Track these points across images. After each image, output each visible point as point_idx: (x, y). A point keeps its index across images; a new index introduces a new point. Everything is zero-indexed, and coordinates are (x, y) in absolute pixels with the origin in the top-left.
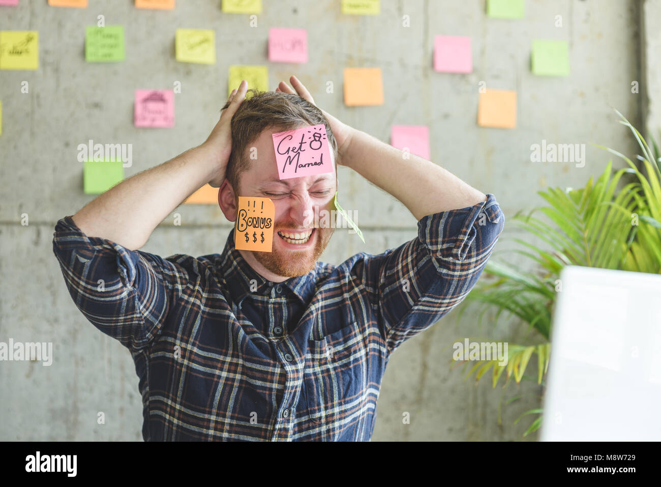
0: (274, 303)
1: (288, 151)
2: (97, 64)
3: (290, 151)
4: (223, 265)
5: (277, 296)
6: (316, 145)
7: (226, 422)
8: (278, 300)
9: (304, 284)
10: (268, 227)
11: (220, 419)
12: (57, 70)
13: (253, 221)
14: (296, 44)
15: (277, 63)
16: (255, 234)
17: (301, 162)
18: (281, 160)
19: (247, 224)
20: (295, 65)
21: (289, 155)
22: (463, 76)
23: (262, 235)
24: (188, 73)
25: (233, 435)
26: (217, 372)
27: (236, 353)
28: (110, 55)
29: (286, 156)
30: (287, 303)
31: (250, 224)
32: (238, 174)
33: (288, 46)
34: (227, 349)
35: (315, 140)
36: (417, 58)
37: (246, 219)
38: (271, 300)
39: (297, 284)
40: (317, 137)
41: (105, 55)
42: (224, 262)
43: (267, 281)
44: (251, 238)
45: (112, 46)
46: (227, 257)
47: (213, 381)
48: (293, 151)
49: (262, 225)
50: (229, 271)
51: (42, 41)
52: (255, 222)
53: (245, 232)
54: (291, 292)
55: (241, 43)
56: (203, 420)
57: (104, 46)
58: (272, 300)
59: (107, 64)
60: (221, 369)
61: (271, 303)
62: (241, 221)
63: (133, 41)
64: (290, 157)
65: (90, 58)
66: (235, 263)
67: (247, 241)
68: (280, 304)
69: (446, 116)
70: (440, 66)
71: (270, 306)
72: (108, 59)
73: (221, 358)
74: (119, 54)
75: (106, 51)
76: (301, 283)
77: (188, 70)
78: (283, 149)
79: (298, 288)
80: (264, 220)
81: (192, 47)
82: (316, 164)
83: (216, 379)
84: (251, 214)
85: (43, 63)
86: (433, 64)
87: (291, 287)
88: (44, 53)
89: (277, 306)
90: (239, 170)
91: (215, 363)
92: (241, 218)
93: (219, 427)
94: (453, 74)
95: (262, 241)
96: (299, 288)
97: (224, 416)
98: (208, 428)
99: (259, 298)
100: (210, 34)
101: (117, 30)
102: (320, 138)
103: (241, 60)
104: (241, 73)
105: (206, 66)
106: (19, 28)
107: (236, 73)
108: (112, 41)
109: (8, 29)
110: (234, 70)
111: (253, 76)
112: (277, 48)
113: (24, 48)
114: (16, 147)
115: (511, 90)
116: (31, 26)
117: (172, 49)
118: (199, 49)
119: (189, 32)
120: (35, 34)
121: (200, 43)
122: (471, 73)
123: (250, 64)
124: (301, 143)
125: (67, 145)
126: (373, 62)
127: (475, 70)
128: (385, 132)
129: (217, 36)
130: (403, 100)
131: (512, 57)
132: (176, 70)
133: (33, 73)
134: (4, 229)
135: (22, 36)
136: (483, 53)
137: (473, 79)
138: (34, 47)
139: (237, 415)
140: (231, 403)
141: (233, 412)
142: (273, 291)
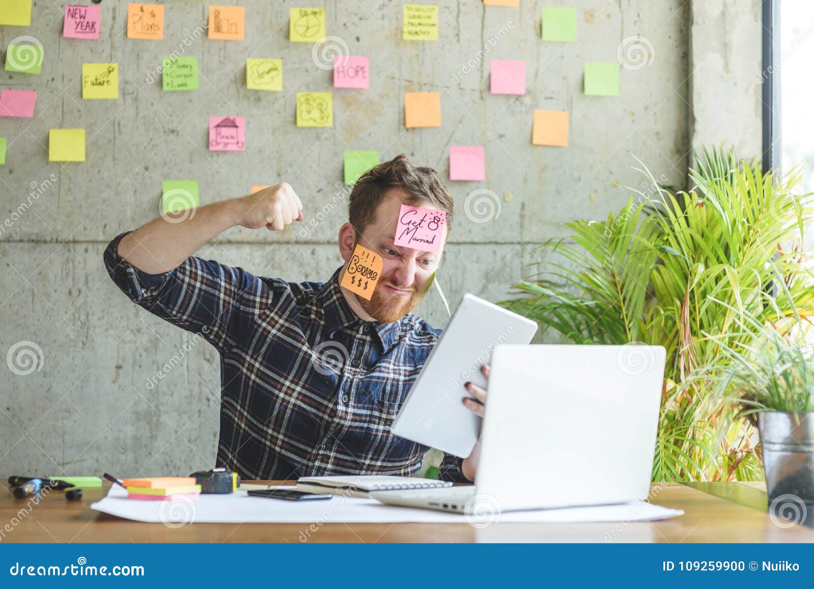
0: (360, 339)
1: (409, 223)
2: (174, 93)
3: (411, 224)
4: (323, 296)
5: (364, 334)
6: (433, 226)
8: (364, 337)
9: (388, 330)
10: (373, 279)
11: (275, 434)
12: (136, 99)
13: (362, 269)
14: (358, 70)
16: (360, 280)
17: (417, 236)
18: (401, 229)
19: (357, 269)
21: (409, 226)
22: (518, 97)
23: (366, 283)
24: (259, 100)
25: (283, 450)
26: (277, 392)
27: (296, 380)
28: (185, 85)
29: (406, 226)
30: (371, 342)
31: (359, 270)
32: (364, 226)
33: (352, 73)
35: (434, 222)
36: (474, 82)
37: (357, 265)
40: (436, 220)
41: (180, 85)
42: (326, 294)
43: (359, 319)
44: (357, 282)
45: (186, 76)
46: (328, 290)
47: (272, 399)
48: (413, 224)
49: (369, 276)
50: (328, 303)
51: (121, 72)
52: (363, 271)
53: (353, 275)
54: (376, 333)
55: (307, 71)
56: (263, 431)
57: (178, 76)
58: (359, 336)
59: (184, 94)
61: (357, 338)
62: (353, 265)
63: (206, 71)
64: (408, 228)
65: (165, 88)
66: (335, 297)
67: (352, 283)
68: (365, 341)
69: (501, 136)
71: (356, 340)
72: (183, 88)
73: (282, 380)
74: (193, 84)
75: (181, 80)
76: (387, 328)
77: (258, 96)
78: (406, 220)
79: (383, 331)
80: (371, 272)
81: (261, 76)
82: (427, 241)
84: (362, 262)
85: (123, 93)
86: (489, 88)
87: (377, 330)
88: (124, 83)
89: (361, 342)
90: (366, 222)
91: (276, 383)
92: (353, 262)
93: (274, 441)
94: (508, 96)
95: (365, 288)
98: (266, 439)
99: (349, 332)
100: (278, 63)
101: (192, 60)
102: (438, 221)
103: (308, 87)
104: (307, 100)
105: (274, 92)
106: (100, 60)
107: (303, 99)
108: (186, 71)
109: (90, 62)
110: (301, 97)
111: (318, 101)
112: (341, 75)
113: (105, 79)
114: (99, 172)
115: (564, 110)
116: (111, 58)
117: (243, 78)
118: (267, 78)
119: (258, 61)
120: (115, 66)
121: (269, 72)
122: (525, 95)
123: (315, 90)
124: (422, 220)
125: (146, 169)
126: (432, 86)
127: (529, 92)
128: (443, 152)
129: (285, 64)
130: (460, 122)
131: (564, 78)
132: (247, 97)
133: (114, 102)
134: (90, 247)
135: (102, 68)
136: (536, 75)
137: (527, 100)
138: (114, 78)
139: (288, 434)
140: (285, 423)
141: (287, 430)
142: (361, 329)
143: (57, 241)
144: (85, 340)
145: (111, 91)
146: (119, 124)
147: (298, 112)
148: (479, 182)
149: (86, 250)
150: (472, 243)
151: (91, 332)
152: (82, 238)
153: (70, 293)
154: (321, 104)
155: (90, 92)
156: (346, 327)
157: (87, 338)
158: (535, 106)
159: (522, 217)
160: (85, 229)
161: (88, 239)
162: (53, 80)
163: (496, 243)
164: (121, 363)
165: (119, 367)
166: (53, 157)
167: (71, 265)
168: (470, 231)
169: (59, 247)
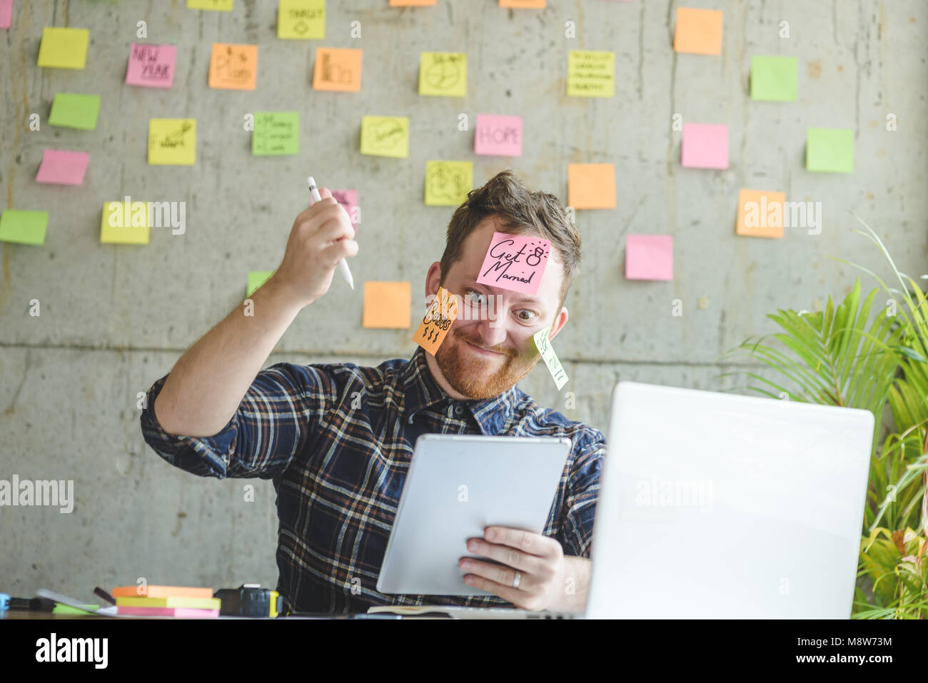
0: (450, 426)
1: (501, 256)
2: (266, 157)
4: (406, 372)
5: (455, 417)
6: (533, 260)
7: (349, 570)
8: (456, 422)
9: (490, 411)
11: (343, 566)
12: (217, 166)
14: (508, 134)
15: (484, 157)
16: (432, 332)
17: (509, 273)
18: (489, 262)
20: (508, 158)
21: (500, 260)
22: (718, 172)
23: (437, 335)
24: (376, 169)
26: (344, 510)
27: (369, 491)
28: (281, 148)
29: (497, 260)
30: (466, 429)
32: (449, 265)
33: (499, 136)
34: (360, 486)
35: (535, 255)
36: (660, 151)
38: (447, 419)
39: (481, 408)
40: (538, 253)
41: (275, 148)
43: (447, 397)
44: (428, 335)
45: (283, 137)
47: (337, 520)
48: (506, 257)
49: (442, 325)
50: (410, 379)
51: (200, 130)
53: (427, 326)
55: (441, 133)
56: (326, 564)
57: (273, 137)
58: (448, 421)
59: (278, 158)
60: (349, 508)
61: (447, 424)
63: (310, 130)
64: (499, 263)
65: (256, 151)
66: (418, 370)
68: (458, 428)
69: (695, 223)
70: (687, 161)
71: (444, 427)
72: (278, 152)
73: (351, 495)
74: (291, 147)
75: (277, 142)
76: (487, 409)
77: (376, 164)
78: (497, 252)
81: (380, 138)
82: (522, 280)
83: (340, 519)
85: (202, 157)
86: (680, 159)
87: (473, 410)
88: (203, 145)
89: (452, 429)
91: (343, 500)
93: (341, 575)
94: (705, 171)
95: (434, 341)
96: (482, 413)
97: (348, 563)
98: (330, 575)
99: (436, 416)
100: (404, 122)
101: (292, 117)
102: (541, 254)
103: (441, 154)
104: (440, 170)
105: (397, 160)
106: (173, 115)
107: (434, 170)
108: (284, 131)
109: (160, 116)
110: (432, 166)
111: (455, 172)
112: (485, 139)
113: (179, 139)
114: (166, 259)
115: (779, 190)
116: (187, 113)
117: (357, 140)
118: (389, 141)
119: (377, 119)
120: (192, 122)
121: (391, 133)
122: (727, 170)
123: (452, 158)
124: (519, 253)
125: (228, 256)
126: (605, 156)
127: (732, 166)
128: (618, 243)
129: (412, 124)
130: (642, 203)
131: (780, 149)
132: (361, 166)
133: (189, 169)
134: (151, 356)
135: (177, 124)
136: (743, 144)
137: (731, 177)
138: (191, 138)
139: (362, 563)
140: (355, 549)
141: (358, 559)
142: (451, 409)
143: (108, 348)
144: (138, 477)
145: (185, 155)
146: (194, 197)
147: (428, 186)
148: (664, 282)
149: (146, 360)
150: (654, 363)
151: (147, 468)
152: (140, 344)
153: (122, 416)
154: (458, 177)
155: (158, 156)
156: (430, 409)
157: (142, 475)
158: (742, 183)
159: (722, 330)
160: (145, 332)
161: (148, 345)
162: (111, 139)
163: (687, 364)
164: (185, 510)
165: (182, 515)
166: (106, 237)
167: (124, 380)
168: (652, 347)
169: (110, 355)
